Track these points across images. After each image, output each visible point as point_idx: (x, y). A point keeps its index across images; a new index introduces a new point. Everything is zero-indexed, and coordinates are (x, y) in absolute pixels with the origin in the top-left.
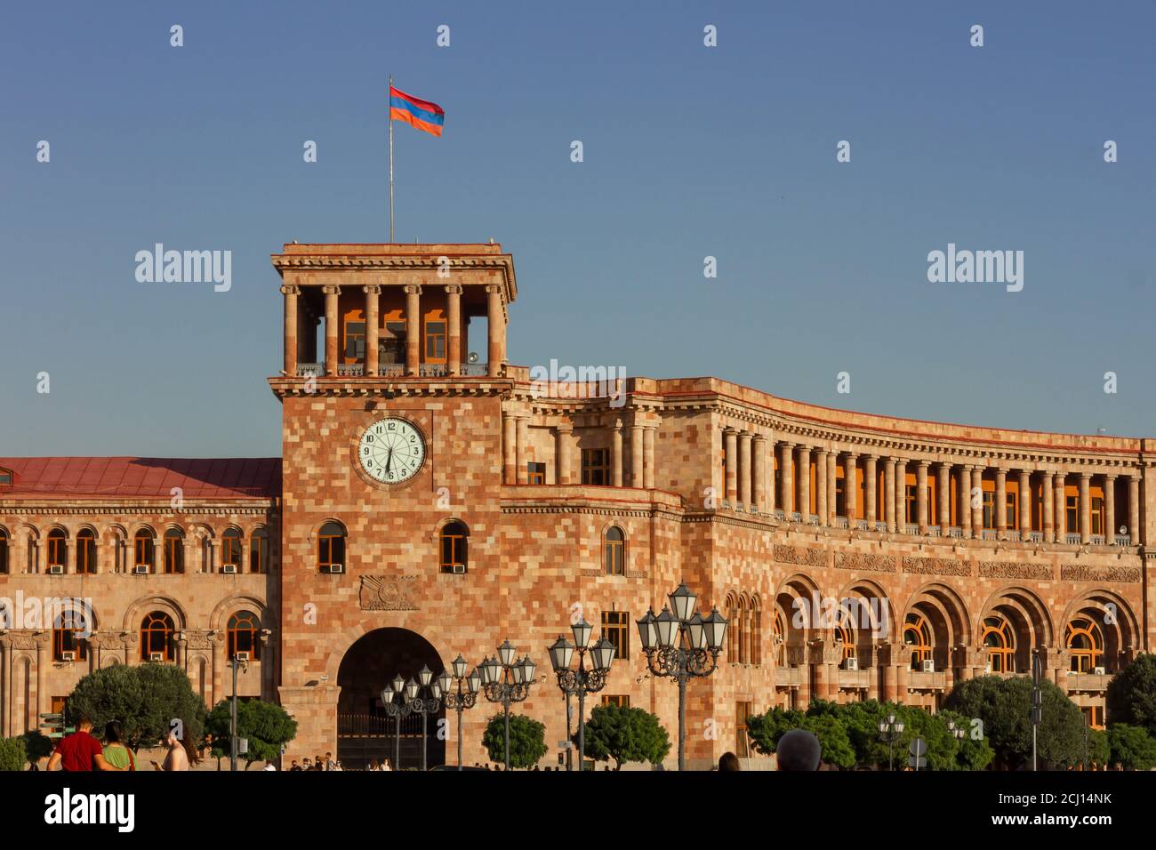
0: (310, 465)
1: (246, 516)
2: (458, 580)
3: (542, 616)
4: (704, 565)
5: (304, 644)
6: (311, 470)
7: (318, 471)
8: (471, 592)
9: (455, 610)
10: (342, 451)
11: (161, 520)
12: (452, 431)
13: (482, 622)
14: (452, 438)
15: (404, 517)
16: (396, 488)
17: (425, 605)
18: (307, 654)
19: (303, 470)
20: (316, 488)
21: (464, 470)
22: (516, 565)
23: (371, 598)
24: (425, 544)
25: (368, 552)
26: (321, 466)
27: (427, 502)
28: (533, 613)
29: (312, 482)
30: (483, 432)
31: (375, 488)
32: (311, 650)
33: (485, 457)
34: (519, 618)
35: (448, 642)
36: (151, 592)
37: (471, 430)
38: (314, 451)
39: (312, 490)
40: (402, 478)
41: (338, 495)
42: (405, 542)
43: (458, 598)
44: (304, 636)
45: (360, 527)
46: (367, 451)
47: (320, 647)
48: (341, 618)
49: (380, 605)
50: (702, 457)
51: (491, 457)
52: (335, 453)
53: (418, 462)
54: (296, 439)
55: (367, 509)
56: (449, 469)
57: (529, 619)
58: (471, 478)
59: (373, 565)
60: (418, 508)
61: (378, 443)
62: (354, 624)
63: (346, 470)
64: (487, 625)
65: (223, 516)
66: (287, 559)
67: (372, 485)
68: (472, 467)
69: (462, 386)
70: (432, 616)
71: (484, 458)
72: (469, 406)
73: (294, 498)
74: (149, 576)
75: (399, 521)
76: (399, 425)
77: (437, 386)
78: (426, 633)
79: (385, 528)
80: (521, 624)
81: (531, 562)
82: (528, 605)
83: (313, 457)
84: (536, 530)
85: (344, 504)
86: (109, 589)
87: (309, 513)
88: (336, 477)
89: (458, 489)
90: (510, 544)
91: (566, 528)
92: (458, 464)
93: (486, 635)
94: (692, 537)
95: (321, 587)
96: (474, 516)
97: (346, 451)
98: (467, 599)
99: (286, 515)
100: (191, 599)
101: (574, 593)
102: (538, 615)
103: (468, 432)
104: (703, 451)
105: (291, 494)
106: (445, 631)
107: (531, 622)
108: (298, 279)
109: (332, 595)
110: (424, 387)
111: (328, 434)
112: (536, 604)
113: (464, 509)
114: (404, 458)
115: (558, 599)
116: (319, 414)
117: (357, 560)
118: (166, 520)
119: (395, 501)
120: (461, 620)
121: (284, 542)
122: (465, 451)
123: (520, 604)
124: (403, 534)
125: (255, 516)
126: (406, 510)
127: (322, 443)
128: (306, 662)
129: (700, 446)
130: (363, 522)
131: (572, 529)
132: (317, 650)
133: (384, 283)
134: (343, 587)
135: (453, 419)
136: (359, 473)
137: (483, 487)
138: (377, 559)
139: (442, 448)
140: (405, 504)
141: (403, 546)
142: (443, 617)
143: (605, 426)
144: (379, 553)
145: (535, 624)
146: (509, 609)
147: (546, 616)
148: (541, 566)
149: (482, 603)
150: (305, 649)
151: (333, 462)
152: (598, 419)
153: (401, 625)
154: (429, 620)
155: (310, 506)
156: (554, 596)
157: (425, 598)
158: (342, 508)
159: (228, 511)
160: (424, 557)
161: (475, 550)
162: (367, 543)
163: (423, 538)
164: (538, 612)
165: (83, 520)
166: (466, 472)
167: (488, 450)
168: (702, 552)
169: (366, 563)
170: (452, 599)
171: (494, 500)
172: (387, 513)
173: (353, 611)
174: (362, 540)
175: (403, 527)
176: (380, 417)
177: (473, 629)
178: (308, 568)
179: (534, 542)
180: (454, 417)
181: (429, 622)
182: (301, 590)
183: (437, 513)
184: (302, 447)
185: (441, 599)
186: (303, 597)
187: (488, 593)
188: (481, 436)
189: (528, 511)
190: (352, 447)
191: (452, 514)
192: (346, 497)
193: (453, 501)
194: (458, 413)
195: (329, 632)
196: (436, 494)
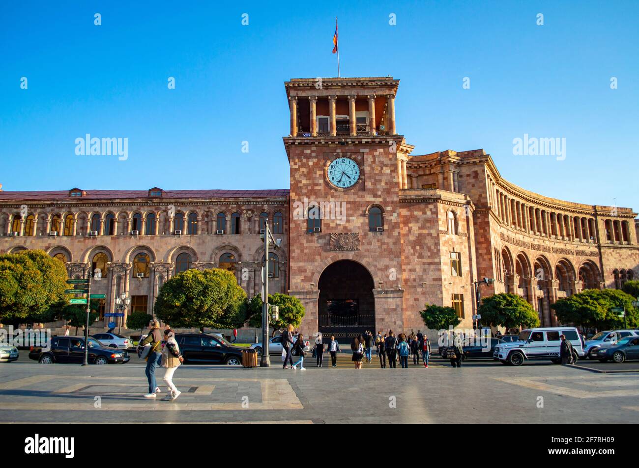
1: (271, 206)
2: (379, 235)
3: (421, 253)
4: (486, 233)
5: (301, 268)
6: (304, 182)
7: (308, 182)
8: (386, 241)
9: (379, 250)
10: (319, 172)
11: (230, 208)
12: (374, 162)
13: (392, 256)
14: (374, 165)
16: (346, 190)
17: (363, 248)
18: (302, 273)
19: (300, 182)
20: (307, 190)
21: (380, 181)
22: (407, 228)
23: (335, 244)
24: (362, 217)
25: (333, 222)
26: (309, 179)
27: (363, 197)
28: (417, 252)
29: (304, 187)
30: (389, 162)
31: (336, 190)
32: (305, 271)
33: (391, 174)
34: (410, 254)
35: (375, 266)
36: (224, 243)
37: (383, 161)
38: (306, 173)
39: (304, 191)
40: (349, 185)
41: (318, 194)
42: (352, 216)
43: (379, 244)
44: (301, 264)
46: (331, 173)
47: (309, 269)
48: (320, 254)
49: (340, 248)
50: (481, 185)
51: (394, 174)
52: (316, 173)
53: (357, 178)
54: (297, 167)
55: (332, 200)
56: (373, 180)
57: (415, 255)
58: (384, 185)
59: (335, 228)
60: (358, 200)
61: (337, 169)
62: (326, 258)
63: (321, 181)
64: (395, 257)
65: (260, 206)
66: (292, 225)
67: (334, 189)
68: (384, 179)
69: (378, 140)
70: (367, 253)
72: (381, 150)
73: (295, 195)
74: (224, 235)
75: (348, 206)
76: (347, 160)
77: (366, 140)
78: (363, 262)
80: (411, 257)
81: (415, 227)
82: (414, 248)
83: (305, 175)
84: (416, 211)
85: (320, 198)
86: (203, 242)
88: (317, 185)
89: (378, 190)
90: (403, 217)
91: (431, 210)
92: (377, 178)
93: (395, 263)
94: (479, 221)
95: (310, 239)
96: (386, 203)
97: (322, 172)
98: (384, 244)
99: (292, 204)
100: (244, 247)
101: (437, 242)
102: (419, 253)
103: (381, 163)
104: (482, 181)
105: (294, 193)
106: (373, 260)
107: (416, 257)
108: (297, 94)
109: (315, 243)
110: (359, 140)
112: (418, 248)
113: (381, 199)
114: (350, 176)
115: (429, 245)
116: (308, 155)
117: (327, 226)
118: (232, 208)
119: (346, 196)
120: (381, 256)
121: (291, 216)
122: (380, 171)
123: (410, 248)
125: (276, 205)
126: (352, 200)
127: (310, 169)
128: (302, 277)
129: (480, 180)
132: (307, 271)
133: (338, 95)
134: (321, 239)
135: (374, 157)
136: (327, 184)
137: (390, 189)
138: (338, 225)
139: (369, 170)
140: (352, 197)
141: (351, 218)
142: (373, 254)
143: (434, 173)
145: (418, 257)
146: (405, 250)
147: (423, 253)
148: (420, 228)
149: (392, 246)
150: (301, 270)
151: (315, 178)
152: (430, 170)
153: (350, 258)
154: (365, 255)
155: (303, 199)
156: (427, 244)
157: (363, 244)
158: (320, 200)
159: (262, 203)
160: (361, 223)
161: (387, 220)
163: (361, 214)
164: (419, 252)
165: (192, 208)
166: (381, 182)
167: (392, 171)
168: (485, 228)
169: (332, 227)
170: (377, 244)
171: (396, 195)
173: (326, 251)
176: (337, 157)
177: (387, 259)
178: (303, 230)
179: (416, 216)
180: (374, 156)
181: (365, 256)
182: (299, 241)
183: (367, 202)
184: (299, 170)
185: (371, 245)
186: (301, 244)
187: (395, 241)
188: (388, 164)
189: (412, 201)
190: (324, 171)
191: (375, 202)
192: (322, 194)
193: (375, 196)
194: (376, 153)
195: (313, 262)
196: (367, 192)
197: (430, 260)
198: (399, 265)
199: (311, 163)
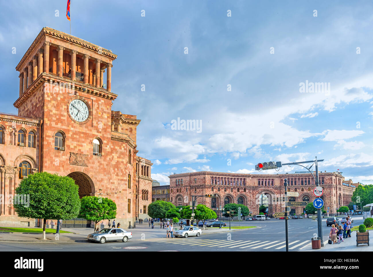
0: (54, 110)
2: (99, 158)
3: (118, 173)
6: (54, 111)
7: (57, 112)
8: (103, 163)
9: (98, 168)
10: (65, 107)
12: (98, 108)
13: (105, 173)
14: (98, 110)
15: (84, 134)
16: (81, 124)
17: (90, 165)
19: (51, 111)
20: (56, 118)
21: (101, 122)
23: (73, 160)
24: (90, 145)
25: (72, 144)
26: (57, 110)
27: (91, 131)
28: (115, 172)
29: (54, 116)
31: (75, 122)
34: (112, 173)
35: (96, 178)
37: (103, 109)
38: (55, 105)
39: (54, 119)
40: (82, 121)
41: (63, 122)
42: (84, 143)
43: (99, 164)
44: (51, 172)
45: (70, 135)
46: (71, 109)
48: (63, 166)
49: (76, 163)
50: (133, 136)
51: (109, 119)
52: (62, 107)
53: (87, 116)
54: (49, 99)
55: (72, 129)
56: (97, 121)
58: (103, 125)
59: (74, 149)
60: (88, 132)
61: (75, 107)
62: (67, 169)
63: (66, 114)
64: (107, 174)
65: (20, 124)
66: (45, 143)
67: (74, 121)
68: (104, 121)
70: (91, 169)
71: (107, 119)
72: (103, 101)
73: (48, 120)
75: (82, 135)
76: (82, 102)
77: (96, 91)
78: (90, 175)
79: (78, 137)
80: (112, 175)
81: (115, 156)
82: (114, 169)
83: (55, 107)
84: (116, 146)
85: (64, 125)
87: (53, 127)
88: (62, 116)
89: (100, 128)
90: (111, 149)
91: (124, 147)
92: (99, 119)
93: (107, 178)
95: (57, 154)
96: (104, 137)
98: (101, 165)
99: (45, 126)
100: (7, 154)
101: (126, 167)
103: (103, 110)
105: (47, 119)
106: (95, 175)
107: (115, 175)
108: (51, 41)
109: (61, 158)
110: (92, 90)
111: (60, 100)
112: (116, 169)
113: (101, 135)
114: (83, 114)
115: (122, 168)
117: (69, 146)
119: (81, 128)
120: (99, 172)
121: (44, 136)
122: (102, 116)
123: (112, 169)
124: (83, 140)
125: (31, 126)
126: (84, 132)
127: (58, 102)
129: (133, 133)
130: (71, 133)
131: (125, 148)
133: (78, 51)
134: (64, 155)
135: (98, 104)
136: (70, 116)
137: (107, 128)
138: (75, 147)
139: (95, 113)
140: (84, 130)
141: (83, 144)
142: (95, 170)
144: (75, 145)
147: (119, 173)
148: (118, 157)
149: (106, 167)
151: (61, 110)
153: (82, 171)
154: (90, 171)
155: (53, 124)
156: (121, 168)
157: (90, 163)
158: (64, 127)
159: (22, 123)
160: (89, 149)
161: (104, 149)
162: (72, 141)
163: (89, 143)
167: (108, 117)
169: (71, 148)
170: (97, 164)
171: (109, 134)
172: (79, 132)
173: (67, 164)
174: (70, 140)
175: (83, 137)
176: (76, 98)
177: (103, 175)
178: (52, 147)
179: (116, 150)
182: (50, 155)
183: (93, 134)
184: (51, 102)
185: (94, 164)
186: (51, 157)
187: (107, 164)
188: (106, 112)
189: (115, 139)
190: (68, 106)
191: (97, 136)
192: (66, 124)
193: (98, 132)
194: (100, 103)
195: (59, 171)
196: (93, 128)
197: (121, 178)
198: (109, 179)
199: (59, 99)
